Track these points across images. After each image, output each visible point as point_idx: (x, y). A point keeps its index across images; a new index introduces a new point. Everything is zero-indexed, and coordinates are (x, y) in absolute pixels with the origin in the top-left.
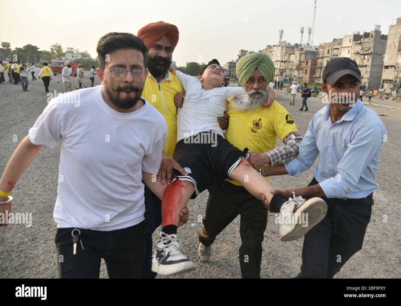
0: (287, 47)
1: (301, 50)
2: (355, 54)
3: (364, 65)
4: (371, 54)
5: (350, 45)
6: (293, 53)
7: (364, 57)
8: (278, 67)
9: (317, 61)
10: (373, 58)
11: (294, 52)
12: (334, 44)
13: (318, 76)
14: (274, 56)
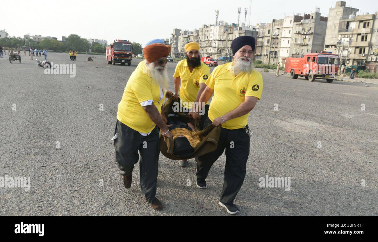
0: (225, 27)
1: (240, 30)
2: (296, 34)
3: (306, 44)
4: (312, 34)
5: (291, 25)
6: (232, 32)
7: (306, 37)
8: (217, 46)
9: (258, 40)
10: (314, 37)
11: (233, 31)
12: (275, 25)
13: (259, 54)
14: (211, 35)
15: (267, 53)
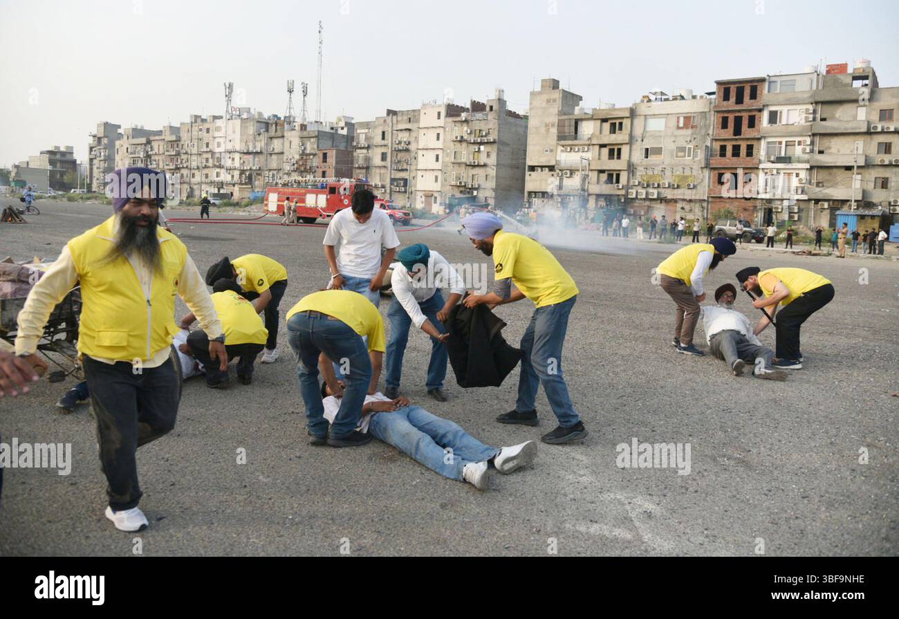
0: (258, 122)
1: (301, 129)
2: (455, 141)
3: (482, 164)
4: (494, 142)
5: (441, 122)
6: (279, 134)
7: (479, 149)
8: (237, 164)
9: (355, 154)
10: (499, 150)
11: (283, 133)
12: (397, 121)
14: (217, 140)
15: (384, 183)
